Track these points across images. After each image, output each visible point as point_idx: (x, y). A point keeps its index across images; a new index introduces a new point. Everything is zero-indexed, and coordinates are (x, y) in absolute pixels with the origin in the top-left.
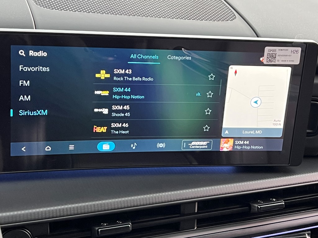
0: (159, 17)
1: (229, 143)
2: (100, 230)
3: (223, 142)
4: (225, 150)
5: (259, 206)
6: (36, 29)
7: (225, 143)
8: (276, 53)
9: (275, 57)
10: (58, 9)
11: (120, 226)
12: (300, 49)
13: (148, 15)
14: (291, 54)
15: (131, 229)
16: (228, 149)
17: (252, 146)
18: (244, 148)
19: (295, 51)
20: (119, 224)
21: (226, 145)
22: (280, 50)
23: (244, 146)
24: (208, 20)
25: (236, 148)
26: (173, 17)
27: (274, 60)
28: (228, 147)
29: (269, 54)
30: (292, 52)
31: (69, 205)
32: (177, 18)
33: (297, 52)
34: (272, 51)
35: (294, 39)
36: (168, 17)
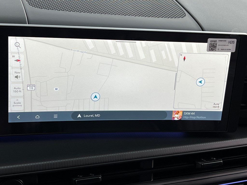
0: (125, 15)
1: (179, 114)
2: (77, 180)
3: (174, 113)
4: (176, 119)
5: (203, 163)
6: (28, 24)
7: (175, 114)
8: (216, 43)
9: (216, 47)
10: (46, 9)
11: (92, 177)
12: (235, 40)
13: (116, 13)
14: (228, 44)
15: (101, 180)
16: (178, 118)
17: (197, 116)
18: (191, 118)
19: (232, 42)
20: (92, 176)
21: (176, 115)
22: (220, 41)
23: (191, 117)
24: (164, 17)
25: (185, 118)
26: (136, 15)
27: (215, 49)
28: (178, 117)
29: (211, 44)
30: (230, 43)
31: (53, 161)
32: (139, 16)
33: (233, 43)
34: (213, 42)
35: (231, 32)
36: (132, 15)
